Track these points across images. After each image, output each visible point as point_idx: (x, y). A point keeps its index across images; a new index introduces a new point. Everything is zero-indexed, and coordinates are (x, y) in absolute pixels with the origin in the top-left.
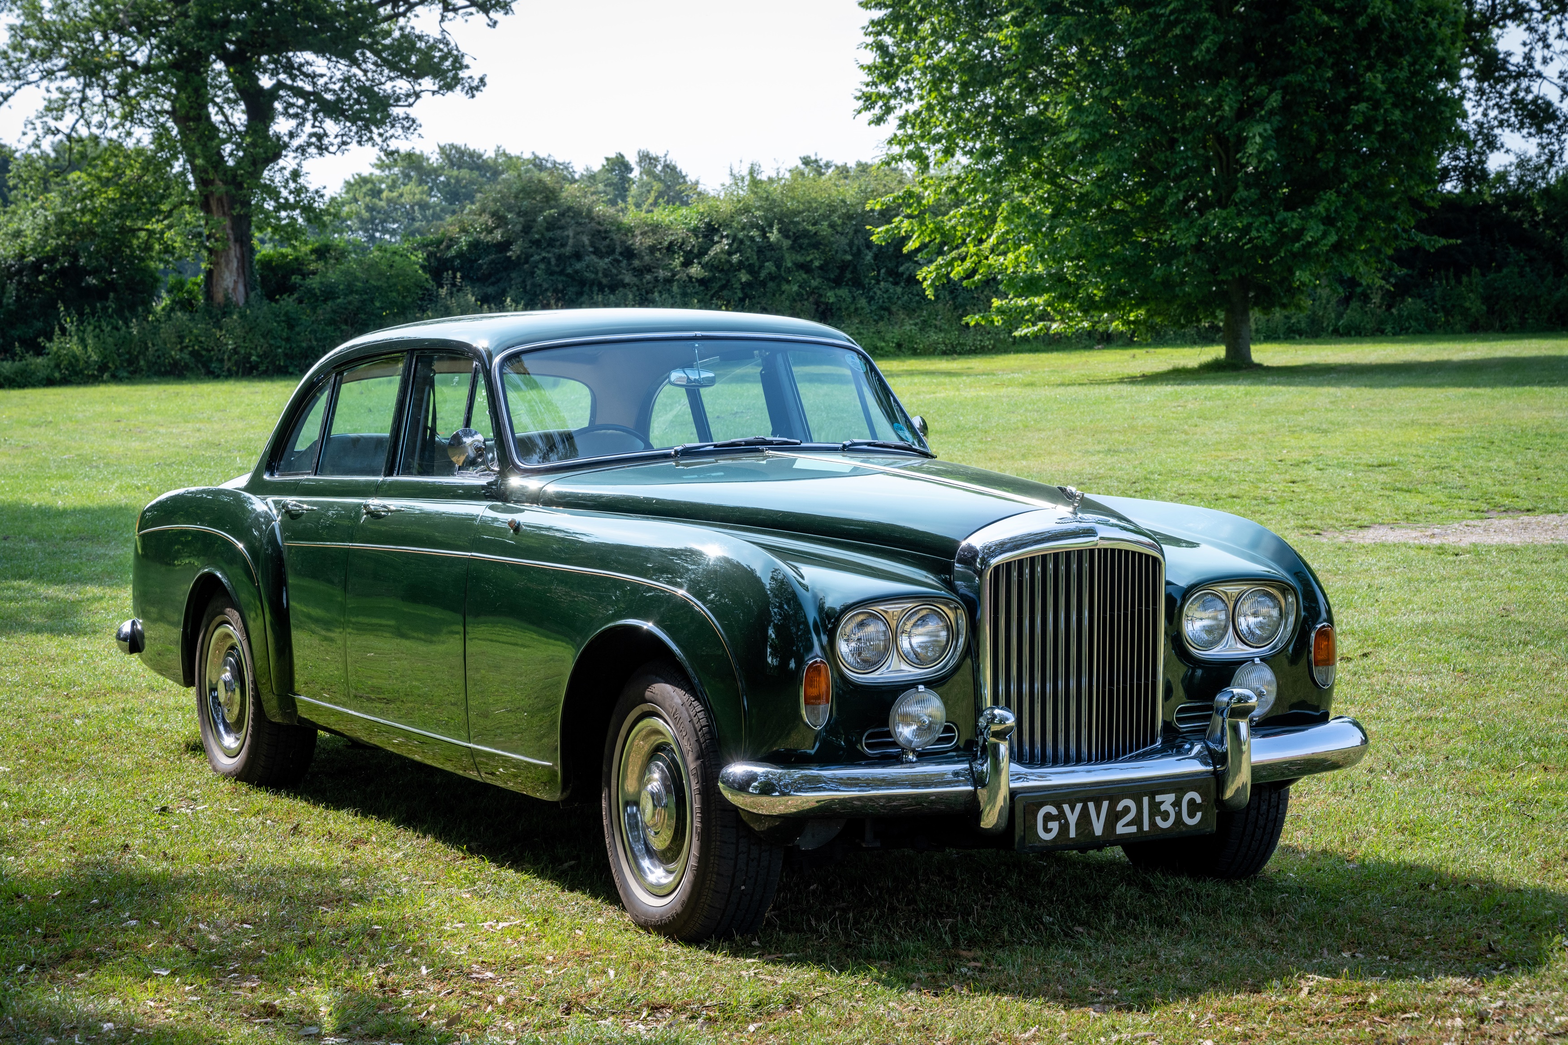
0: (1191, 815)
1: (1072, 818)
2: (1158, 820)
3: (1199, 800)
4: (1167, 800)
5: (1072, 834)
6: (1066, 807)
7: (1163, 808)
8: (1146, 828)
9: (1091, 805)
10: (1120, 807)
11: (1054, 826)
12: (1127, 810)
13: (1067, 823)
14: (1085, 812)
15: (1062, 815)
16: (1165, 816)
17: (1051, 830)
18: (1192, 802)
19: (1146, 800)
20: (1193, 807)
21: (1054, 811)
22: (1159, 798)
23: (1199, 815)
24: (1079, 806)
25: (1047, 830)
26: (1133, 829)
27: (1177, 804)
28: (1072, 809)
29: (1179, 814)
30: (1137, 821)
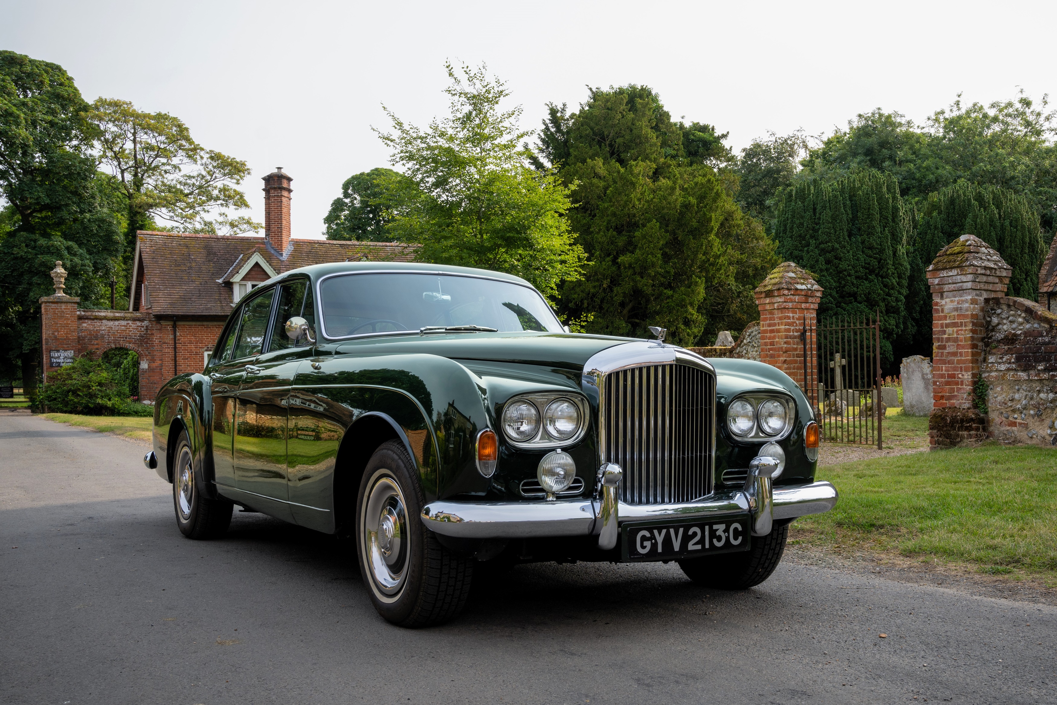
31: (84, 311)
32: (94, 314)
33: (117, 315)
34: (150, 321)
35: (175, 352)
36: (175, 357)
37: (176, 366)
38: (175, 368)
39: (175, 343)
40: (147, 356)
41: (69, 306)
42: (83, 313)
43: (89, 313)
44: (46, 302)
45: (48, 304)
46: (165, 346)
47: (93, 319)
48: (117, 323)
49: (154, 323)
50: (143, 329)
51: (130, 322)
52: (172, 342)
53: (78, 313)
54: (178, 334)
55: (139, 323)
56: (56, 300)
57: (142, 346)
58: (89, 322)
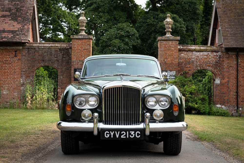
0: (138, 136)
1: (112, 134)
2: (130, 136)
3: (140, 133)
4: (132, 133)
5: (112, 137)
6: (111, 132)
7: (131, 134)
8: (128, 137)
9: (116, 132)
10: (122, 133)
11: (108, 135)
12: (123, 133)
13: (111, 135)
14: (115, 133)
15: (110, 133)
16: (132, 135)
17: (108, 136)
18: (138, 133)
19: (128, 132)
20: (138, 134)
21: (108, 132)
22: (130, 132)
23: (140, 136)
24: (113, 132)
25: (107, 136)
26: (125, 137)
27: (135, 133)
28: (112, 133)
29: (135, 135)
30: (126, 135)
31: (182, 46)
32: (188, 47)
33: (202, 48)
34: (222, 52)
35: (238, 73)
36: (237, 76)
37: (237, 82)
38: (237, 84)
39: (237, 67)
40: (219, 75)
41: (174, 42)
42: (182, 47)
43: (185, 47)
44: (161, 40)
45: (162, 41)
46: (231, 69)
47: (188, 51)
48: (202, 53)
49: (225, 53)
50: (217, 58)
51: (210, 53)
52: (235, 66)
53: (179, 47)
54: (239, 61)
55: (215, 54)
56: (166, 39)
57: (216, 68)
58: (185, 53)
